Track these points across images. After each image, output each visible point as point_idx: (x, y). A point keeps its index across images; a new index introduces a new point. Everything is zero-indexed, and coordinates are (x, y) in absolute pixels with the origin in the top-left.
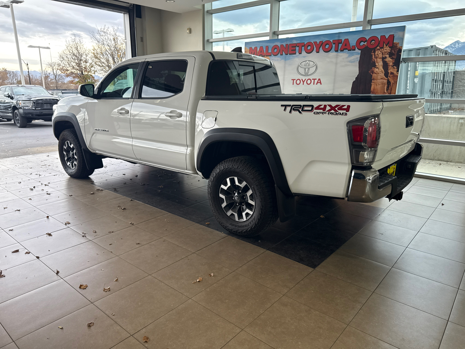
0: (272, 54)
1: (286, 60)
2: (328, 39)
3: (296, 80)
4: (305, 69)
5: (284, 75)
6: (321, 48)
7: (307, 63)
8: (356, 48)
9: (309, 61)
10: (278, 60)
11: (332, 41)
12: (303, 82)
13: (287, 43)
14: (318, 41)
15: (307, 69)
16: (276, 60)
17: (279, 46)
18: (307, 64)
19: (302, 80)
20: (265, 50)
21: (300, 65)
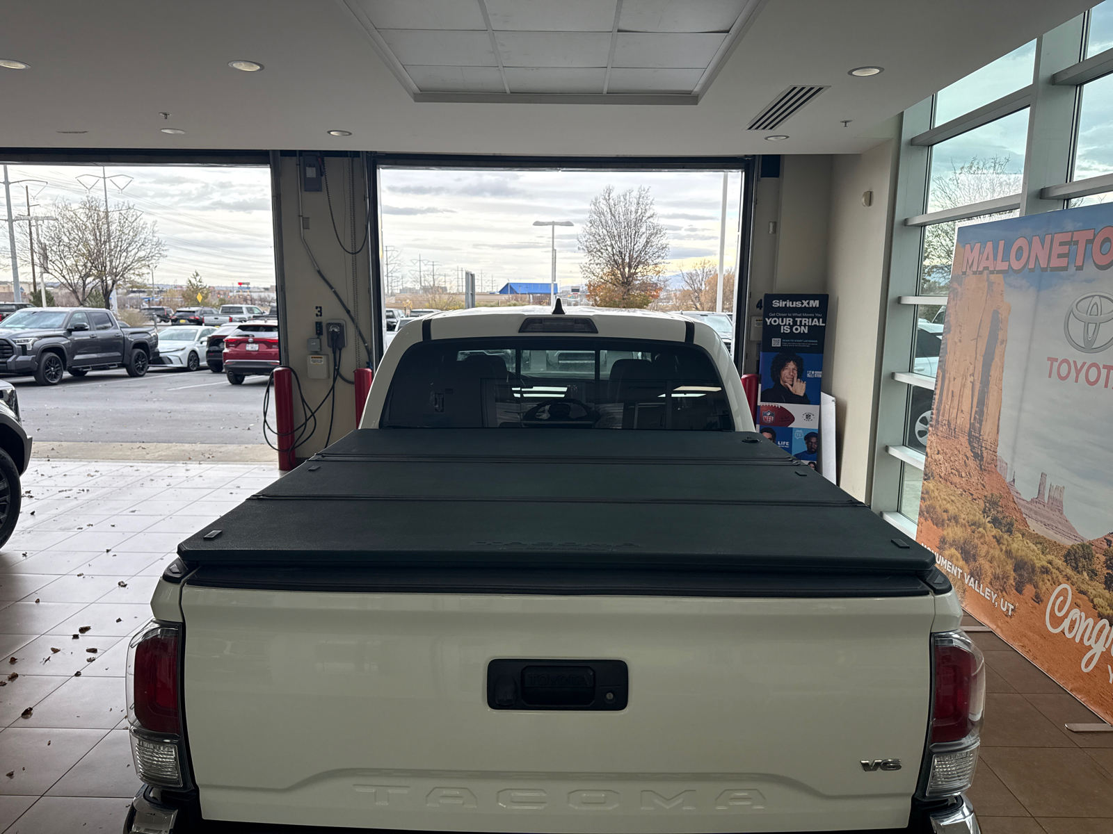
0: (1010, 268)
1: (1039, 286)
3: (1059, 361)
4: (1087, 326)
7: (1096, 303)
9: (1101, 296)
10: (1020, 288)
12: (1078, 372)
13: (1049, 231)
15: (1092, 327)
16: (1016, 288)
18: (1095, 306)
19: (1075, 362)
21: (1075, 309)
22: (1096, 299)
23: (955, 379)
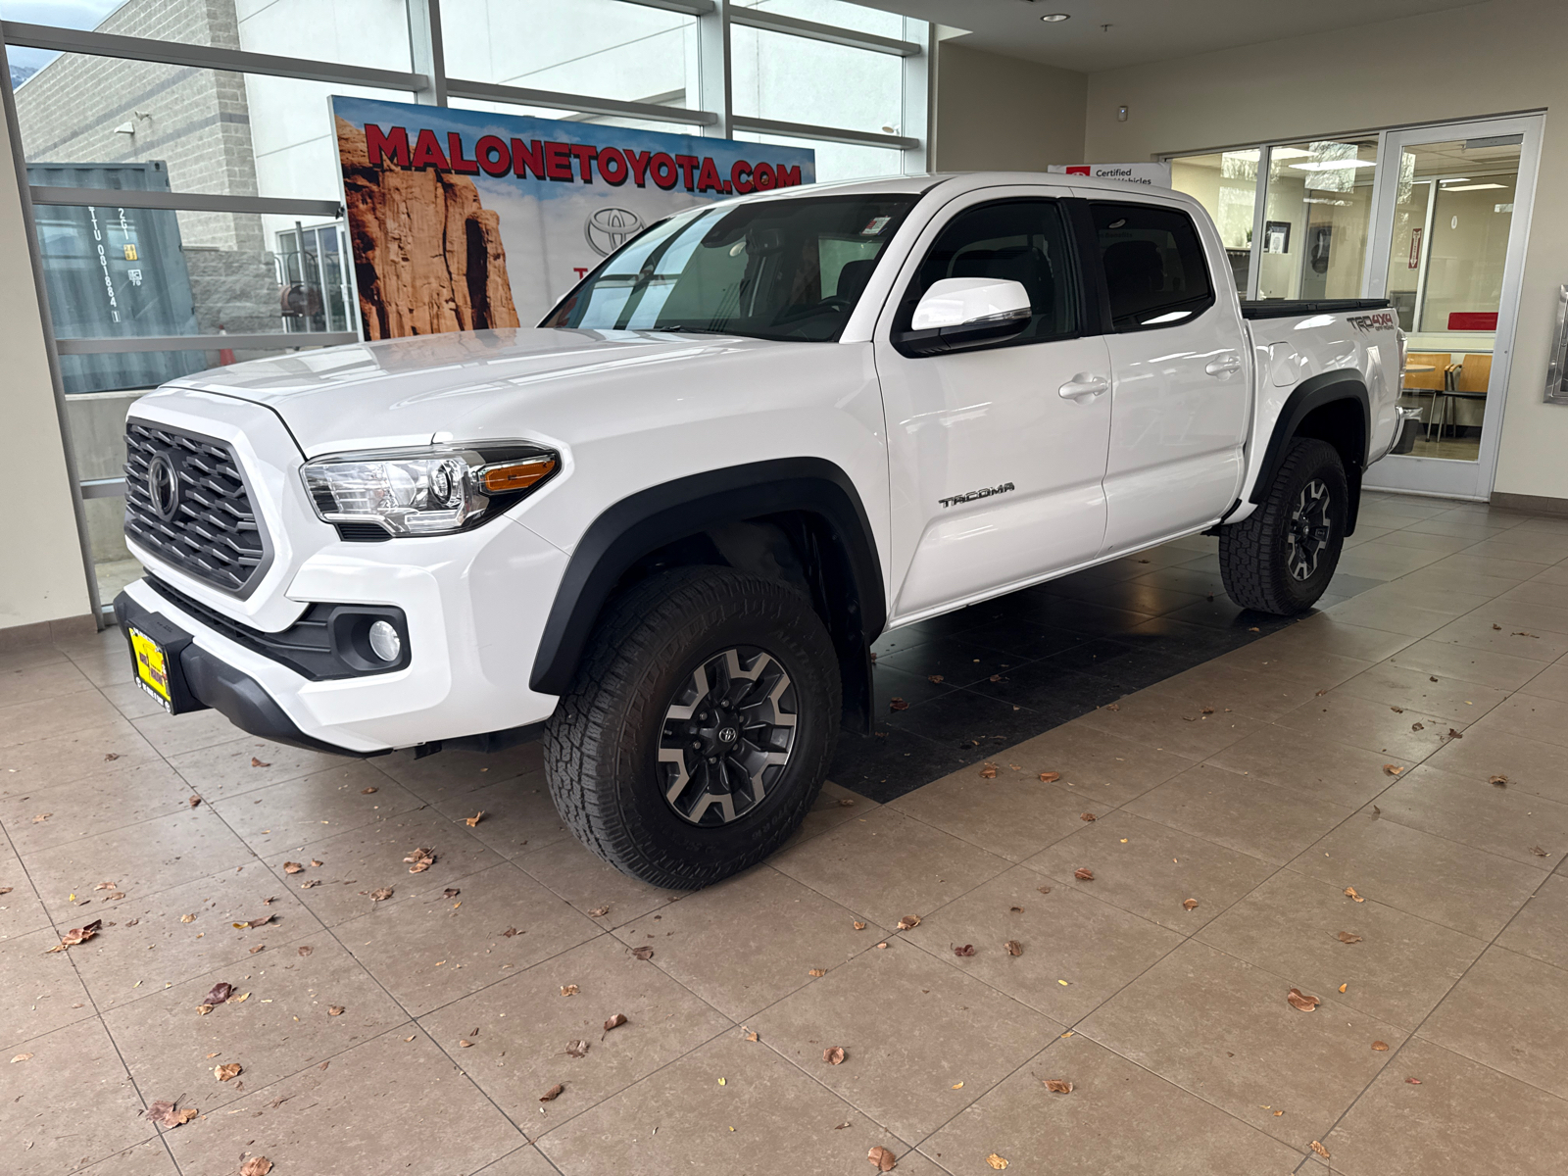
0: (481, 170)
1: (540, 197)
2: (663, 150)
4: (612, 236)
5: (545, 252)
6: (648, 172)
7: (616, 216)
8: (733, 188)
9: (619, 210)
10: (509, 194)
11: (673, 156)
13: (536, 139)
14: (637, 151)
15: (618, 238)
16: (503, 194)
17: (508, 143)
18: (616, 219)
20: (445, 146)
21: (594, 221)
22: (615, 212)
23: (411, 311)
